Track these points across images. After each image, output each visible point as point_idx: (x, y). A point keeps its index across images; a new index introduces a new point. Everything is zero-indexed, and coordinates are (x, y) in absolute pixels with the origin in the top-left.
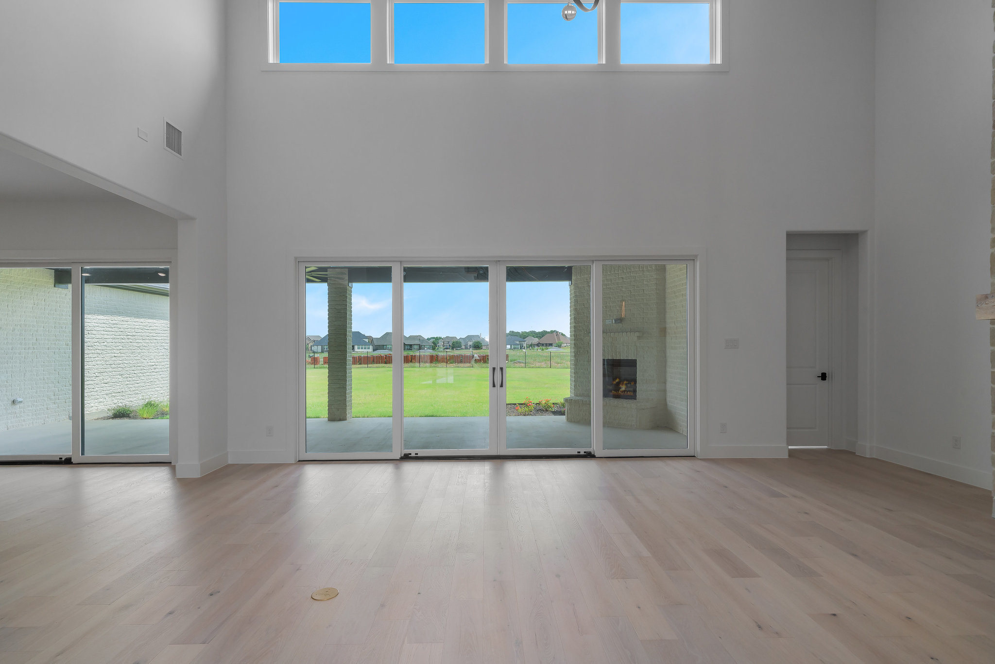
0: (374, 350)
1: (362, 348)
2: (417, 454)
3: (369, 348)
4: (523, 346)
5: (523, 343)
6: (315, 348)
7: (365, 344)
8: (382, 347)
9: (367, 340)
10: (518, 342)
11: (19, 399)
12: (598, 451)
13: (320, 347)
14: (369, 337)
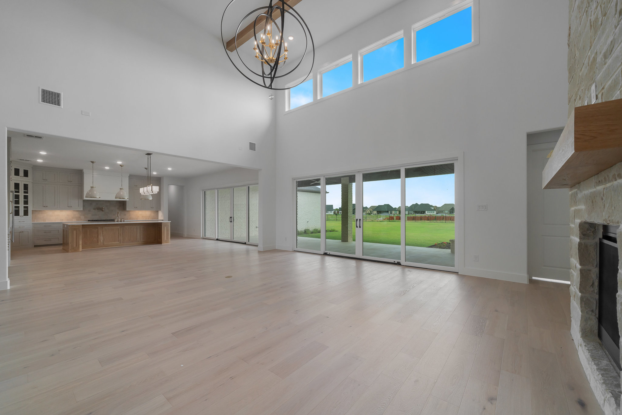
0: (437, 213)
2: (329, 253)
8: (441, 212)
9: (433, 208)
12: (403, 262)
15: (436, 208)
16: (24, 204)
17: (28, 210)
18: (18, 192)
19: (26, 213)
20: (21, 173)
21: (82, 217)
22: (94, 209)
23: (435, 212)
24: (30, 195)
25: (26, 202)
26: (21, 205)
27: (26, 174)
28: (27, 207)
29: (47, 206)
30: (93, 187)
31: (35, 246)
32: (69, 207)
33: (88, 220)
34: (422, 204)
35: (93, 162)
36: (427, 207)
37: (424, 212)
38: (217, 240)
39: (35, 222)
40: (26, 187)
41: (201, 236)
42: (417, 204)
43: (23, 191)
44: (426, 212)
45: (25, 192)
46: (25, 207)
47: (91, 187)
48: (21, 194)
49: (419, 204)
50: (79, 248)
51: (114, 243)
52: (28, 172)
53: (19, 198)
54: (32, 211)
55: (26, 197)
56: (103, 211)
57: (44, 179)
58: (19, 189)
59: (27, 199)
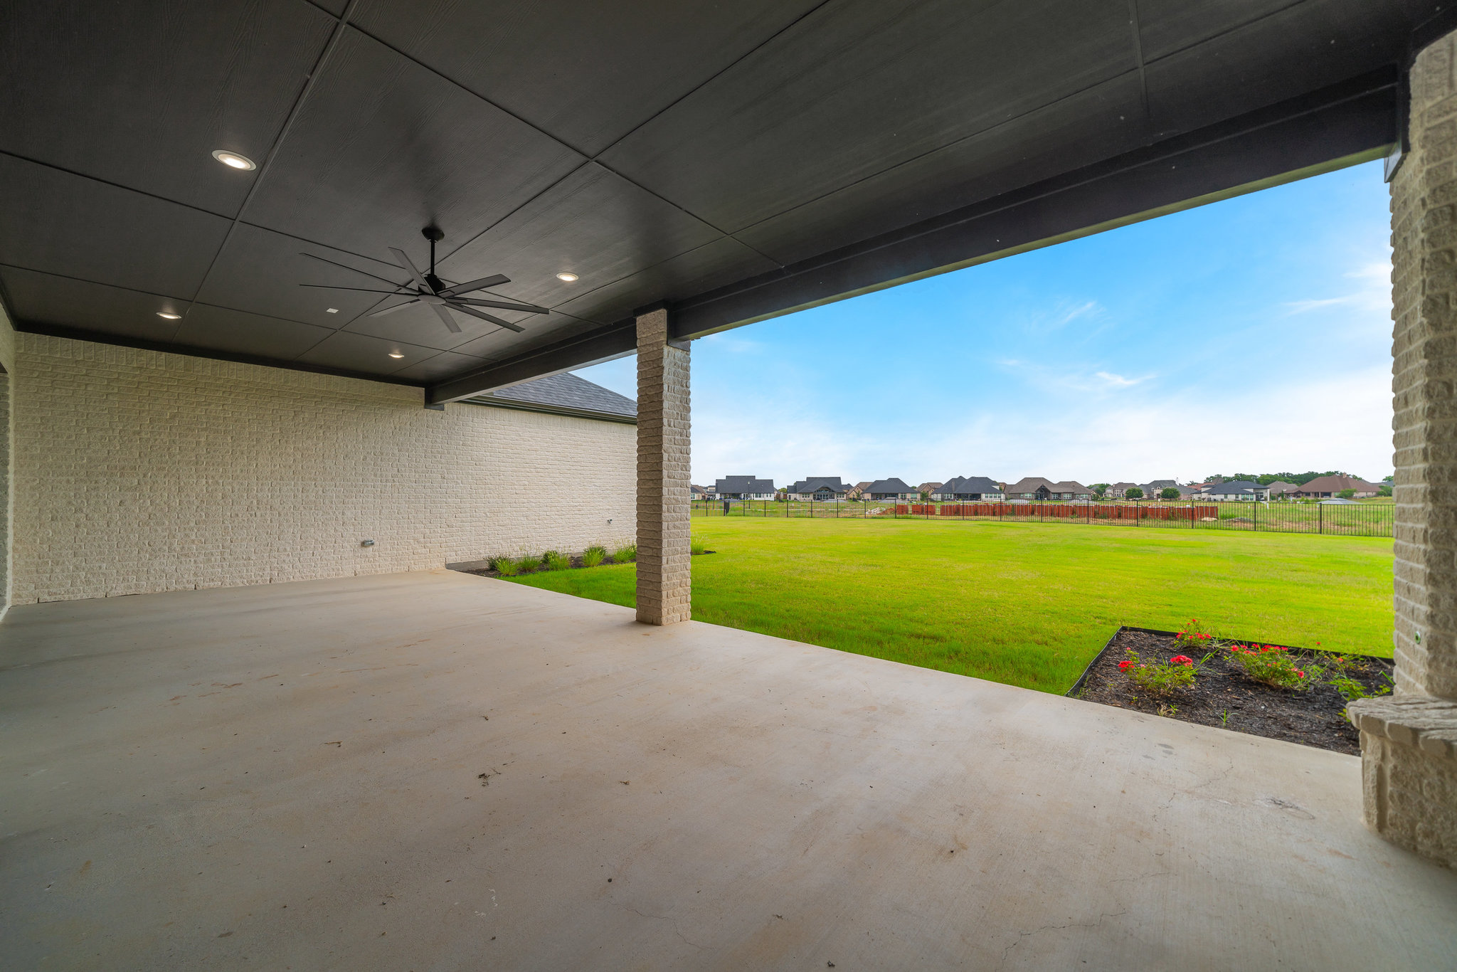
0: (1006, 499)
1: (991, 497)
4: (1262, 496)
5: (1264, 491)
6: (934, 497)
7: (995, 492)
8: (1017, 495)
9: (997, 488)
10: (1252, 490)
13: (939, 496)
15: (1004, 488)
23: (1003, 496)
36: (985, 484)
37: (978, 497)
42: (960, 477)
44: (983, 496)
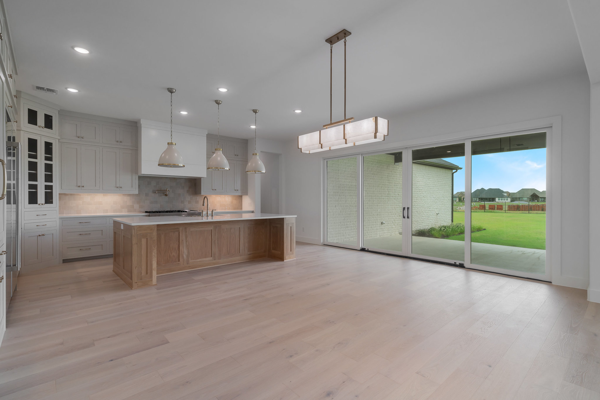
0: (511, 201)
1: (502, 200)
3: (508, 200)
7: (504, 197)
8: (519, 199)
9: (506, 194)
11: (384, 222)
14: (507, 192)
15: (509, 195)
16: (46, 181)
17: (52, 193)
18: (35, 157)
19: (49, 199)
20: (41, 120)
21: (136, 206)
22: (154, 192)
23: (509, 200)
24: (55, 163)
25: (49, 178)
26: (41, 183)
27: (49, 122)
28: (50, 187)
29: (83, 187)
30: (172, 144)
31: (65, 261)
32: (118, 188)
33: (146, 212)
34: (490, 189)
35: (171, 91)
36: (499, 193)
37: (493, 200)
38: (363, 250)
39: (65, 215)
40: (48, 147)
41: (322, 241)
42: (482, 189)
43: (43, 155)
44: (497, 199)
45: (47, 159)
46: (47, 187)
47: (168, 144)
48: (41, 162)
49: (486, 189)
50: (151, 276)
51: (204, 259)
52: (52, 120)
53: (36, 169)
54: (59, 194)
55: (49, 168)
56: (166, 195)
57: (78, 135)
58: (36, 152)
59: (51, 171)
